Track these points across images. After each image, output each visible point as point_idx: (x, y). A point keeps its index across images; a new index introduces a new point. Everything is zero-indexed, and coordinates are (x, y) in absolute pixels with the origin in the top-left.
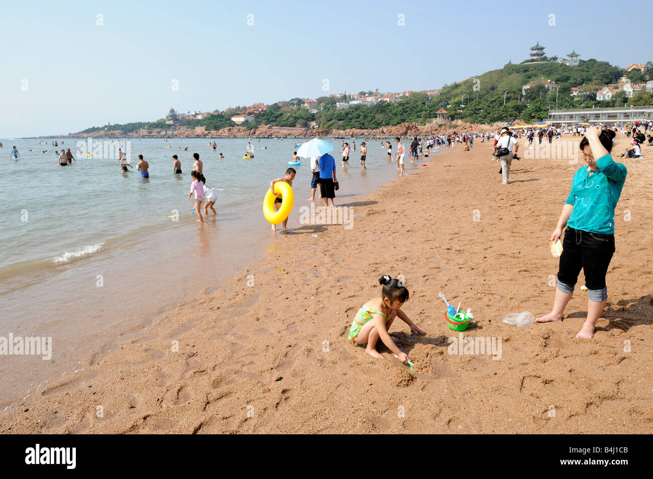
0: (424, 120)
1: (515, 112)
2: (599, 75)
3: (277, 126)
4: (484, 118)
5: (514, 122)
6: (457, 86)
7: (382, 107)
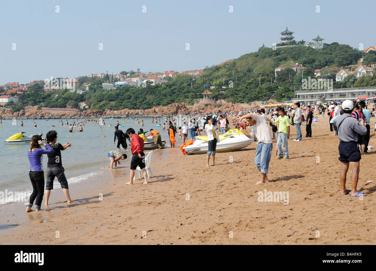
0: (192, 101)
1: (268, 93)
2: (340, 58)
3: (46, 107)
4: (243, 98)
5: (269, 101)
6: (217, 68)
7: (151, 89)
